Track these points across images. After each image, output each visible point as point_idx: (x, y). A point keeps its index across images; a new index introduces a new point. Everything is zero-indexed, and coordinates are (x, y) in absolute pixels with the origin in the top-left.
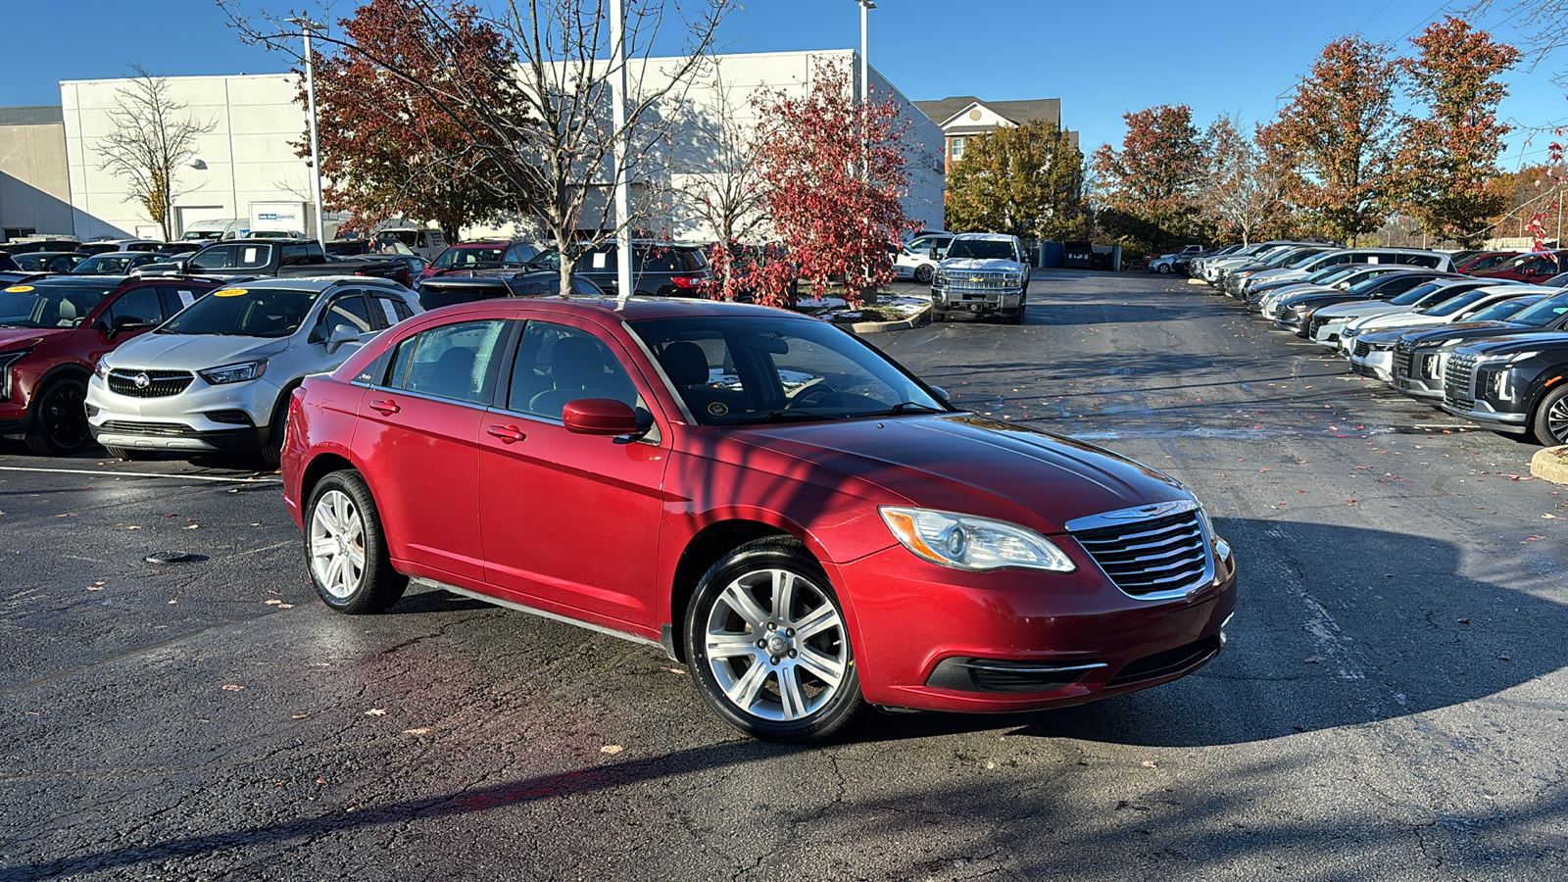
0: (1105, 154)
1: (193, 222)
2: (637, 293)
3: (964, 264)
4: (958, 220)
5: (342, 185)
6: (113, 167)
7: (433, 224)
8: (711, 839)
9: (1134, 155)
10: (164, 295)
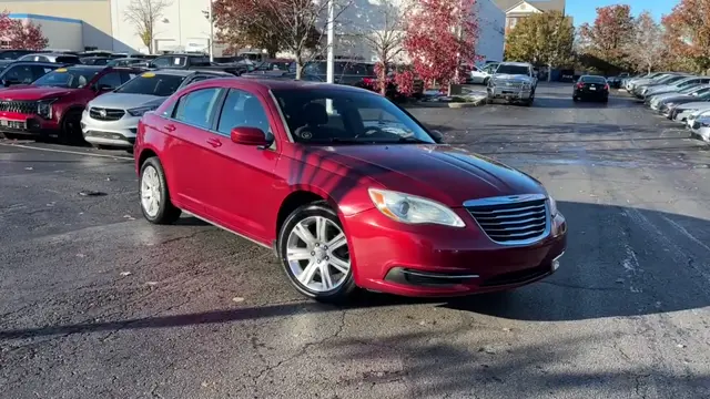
0: (585, 28)
1: (163, 46)
2: (335, 82)
3: (503, 76)
4: (511, 57)
5: (225, 32)
6: (128, 21)
7: (265, 51)
8: (261, 350)
9: (599, 28)
10: (124, 75)
